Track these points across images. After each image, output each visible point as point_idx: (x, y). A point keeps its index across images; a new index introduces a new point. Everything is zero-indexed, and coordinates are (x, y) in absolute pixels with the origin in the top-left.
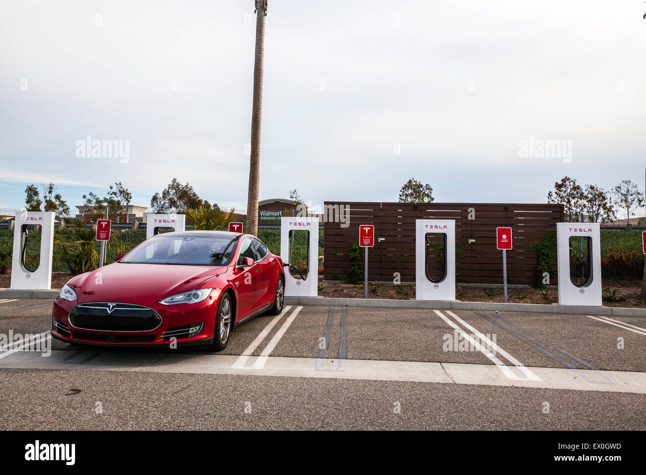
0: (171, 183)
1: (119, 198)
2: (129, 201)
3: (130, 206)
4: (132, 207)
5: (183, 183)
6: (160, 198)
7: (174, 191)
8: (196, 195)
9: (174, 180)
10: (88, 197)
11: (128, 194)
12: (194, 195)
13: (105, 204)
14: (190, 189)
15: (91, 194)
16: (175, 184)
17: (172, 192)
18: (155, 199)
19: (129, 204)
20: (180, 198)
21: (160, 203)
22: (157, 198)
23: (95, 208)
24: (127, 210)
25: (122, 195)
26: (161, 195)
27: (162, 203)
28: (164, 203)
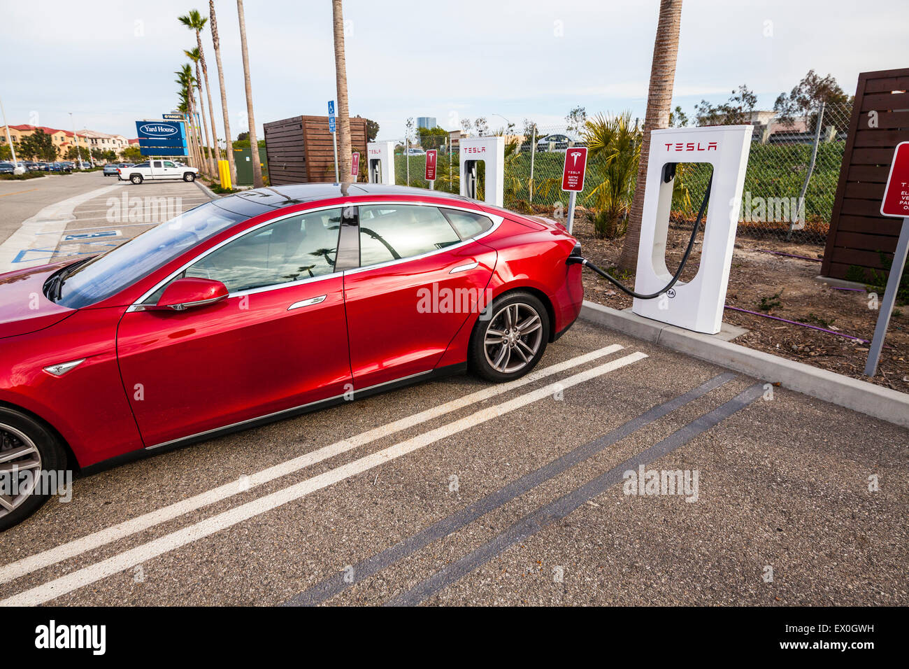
0: (804, 77)
1: (742, 104)
2: (752, 106)
3: (754, 112)
4: (757, 113)
5: (821, 75)
6: (787, 99)
7: (809, 87)
8: (840, 89)
9: (811, 73)
10: (701, 106)
11: (752, 98)
12: (837, 89)
13: (719, 113)
14: (831, 82)
15: (703, 102)
16: (811, 78)
17: (805, 89)
18: (779, 101)
19: (753, 109)
20: (816, 96)
21: (787, 105)
22: (784, 99)
23: (708, 118)
24: (750, 118)
25: (745, 100)
26: (788, 95)
27: (789, 104)
28: (792, 105)
